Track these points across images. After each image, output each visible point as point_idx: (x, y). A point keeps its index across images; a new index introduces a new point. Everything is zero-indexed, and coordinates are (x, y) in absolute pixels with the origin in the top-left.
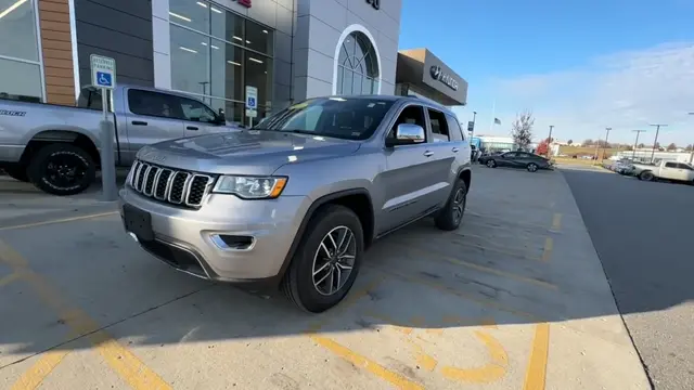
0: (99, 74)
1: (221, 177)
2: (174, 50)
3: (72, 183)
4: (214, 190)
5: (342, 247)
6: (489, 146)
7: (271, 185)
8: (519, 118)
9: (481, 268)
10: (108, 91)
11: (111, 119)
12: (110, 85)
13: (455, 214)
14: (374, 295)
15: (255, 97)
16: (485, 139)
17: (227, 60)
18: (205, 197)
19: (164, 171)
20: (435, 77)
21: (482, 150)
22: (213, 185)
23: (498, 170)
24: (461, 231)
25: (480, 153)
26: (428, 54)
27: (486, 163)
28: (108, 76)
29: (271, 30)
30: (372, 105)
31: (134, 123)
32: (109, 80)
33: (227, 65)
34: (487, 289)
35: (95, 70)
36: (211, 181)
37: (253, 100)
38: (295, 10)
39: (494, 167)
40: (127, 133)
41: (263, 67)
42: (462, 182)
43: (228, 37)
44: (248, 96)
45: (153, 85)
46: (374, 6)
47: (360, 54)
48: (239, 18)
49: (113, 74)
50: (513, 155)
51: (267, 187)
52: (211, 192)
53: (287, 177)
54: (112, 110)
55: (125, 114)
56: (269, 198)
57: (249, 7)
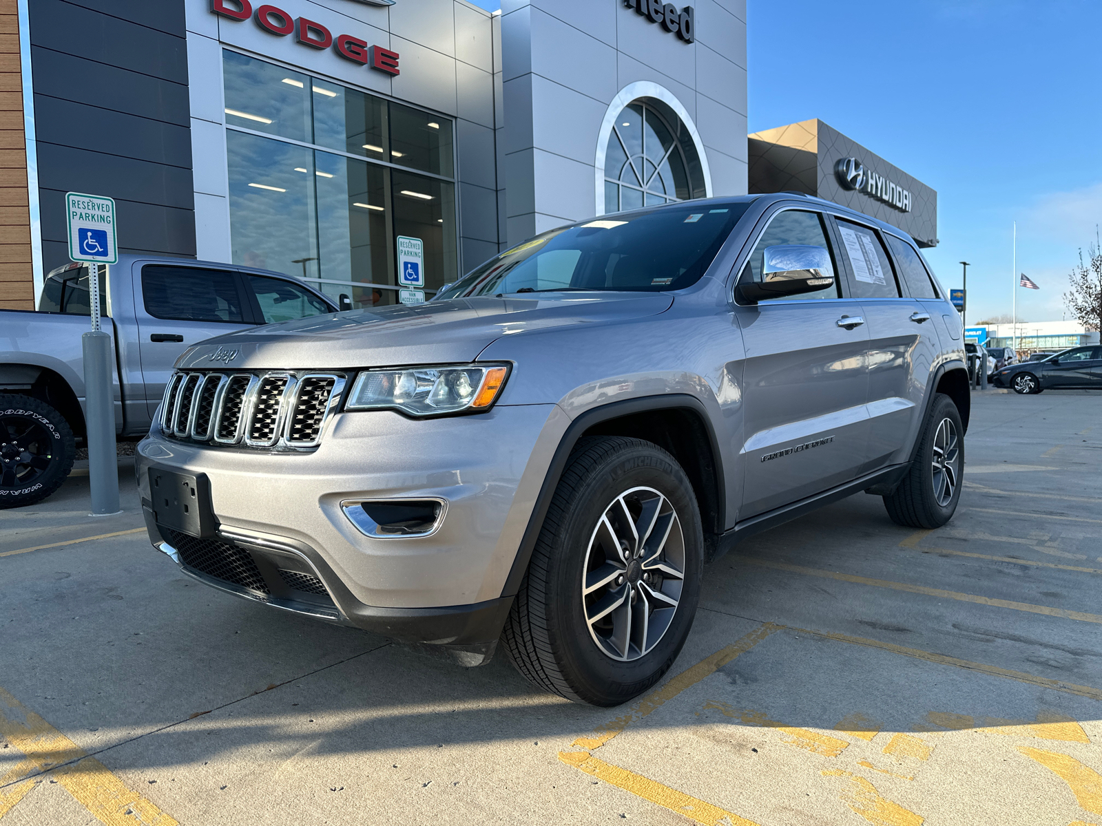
0: (83, 233)
1: (362, 377)
2: (238, 188)
3: (26, 481)
4: (349, 405)
5: (652, 544)
6: (1014, 346)
7: (474, 385)
8: (1088, 263)
9: (1025, 607)
10: (102, 268)
11: (108, 329)
12: (105, 253)
13: (937, 491)
14: (736, 674)
15: (419, 261)
16: (1002, 331)
17: (351, 201)
18: (328, 423)
19: (235, 381)
20: (846, 185)
21: (999, 354)
22: (345, 395)
23: (1048, 400)
24: (959, 530)
25: (992, 362)
26: (824, 130)
27: (1011, 384)
28: (100, 236)
29: (446, 120)
30: (695, 218)
31: (156, 338)
32: (104, 244)
33: (353, 210)
34: (1045, 653)
35: (75, 225)
36: (339, 387)
37: (414, 266)
38: (498, 66)
39: (1034, 391)
40: (141, 363)
41: (432, 209)
42: (947, 400)
43: (352, 146)
44: (402, 259)
45: (193, 255)
46: (679, 36)
47: (656, 151)
48: (372, 100)
49: (110, 229)
50: (1082, 356)
51: (464, 389)
52: (340, 409)
53: (509, 364)
54: (110, 313)
55: (137, 321)
56: (469, 413)
57: (397, 73)
